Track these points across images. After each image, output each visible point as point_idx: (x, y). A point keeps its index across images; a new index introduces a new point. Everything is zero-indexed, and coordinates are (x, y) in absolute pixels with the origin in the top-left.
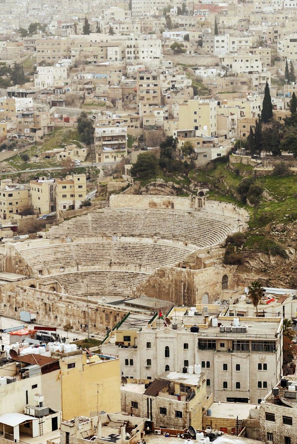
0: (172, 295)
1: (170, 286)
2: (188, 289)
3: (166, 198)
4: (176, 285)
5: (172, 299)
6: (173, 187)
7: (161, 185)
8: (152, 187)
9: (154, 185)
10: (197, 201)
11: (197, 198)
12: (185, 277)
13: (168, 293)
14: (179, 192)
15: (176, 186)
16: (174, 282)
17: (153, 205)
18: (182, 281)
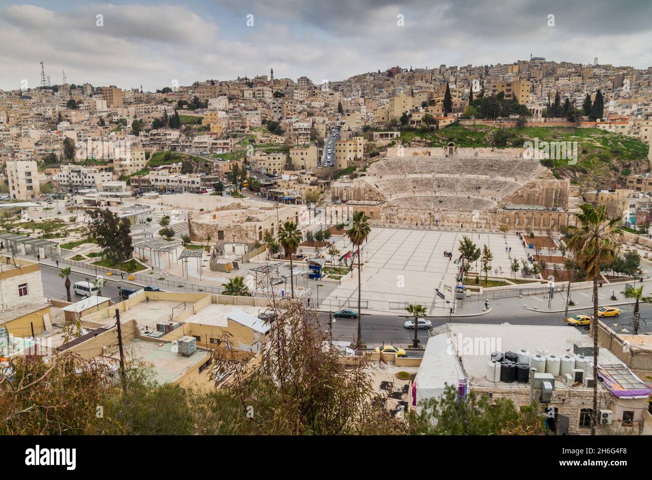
0: (542, 200)
1: (540, 194)
2: (560, 194)
3: (425, 149)
4: (547, 192)
5: (542, 203)
6: (426, 142)
7: (418, 141)
8: (413, 143)
9: (414, 141)
10: (448, 149)
11: (448, 148)
12: (558, 186)
13: (538, 200)
14: (431, 145)
15: (429, 141)
16: (545, 191)
17: (416, 154)
18: (553, 189)
